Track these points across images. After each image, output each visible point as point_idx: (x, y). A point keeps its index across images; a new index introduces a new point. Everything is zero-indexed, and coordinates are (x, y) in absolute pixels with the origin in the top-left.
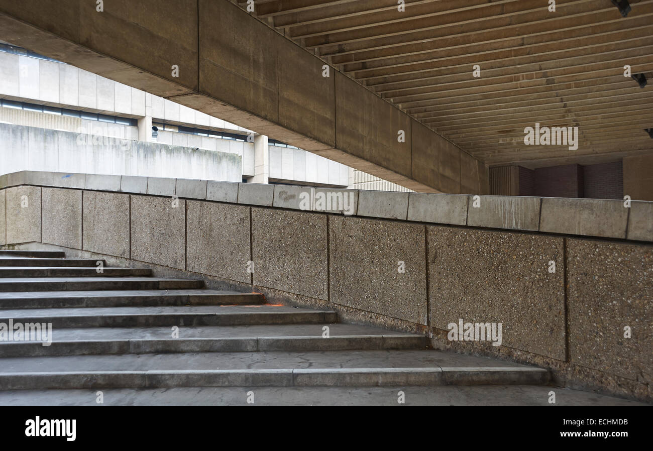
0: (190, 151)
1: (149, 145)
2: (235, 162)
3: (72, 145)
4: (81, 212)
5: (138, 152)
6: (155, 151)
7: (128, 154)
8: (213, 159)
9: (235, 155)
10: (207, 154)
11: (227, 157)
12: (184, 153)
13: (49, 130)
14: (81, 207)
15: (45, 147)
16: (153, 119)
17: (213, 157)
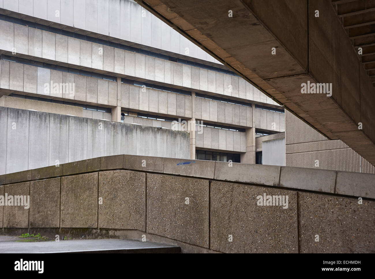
0: (156, 129)
1: (129, 125)
2: (185, 137)
3: (78, 126)
4: (207, 205)
5: (122, 130)
6: (133, 130)
7: (115, 132)
8: (171, 135)
9: (186, 133)
10: (167, 132)
11: (180, 133)
12: (152, 131)
13: (64, 115)
14: (207, 199)
15: (61, 127)
16: (122, 108)
17: (171, 134)
